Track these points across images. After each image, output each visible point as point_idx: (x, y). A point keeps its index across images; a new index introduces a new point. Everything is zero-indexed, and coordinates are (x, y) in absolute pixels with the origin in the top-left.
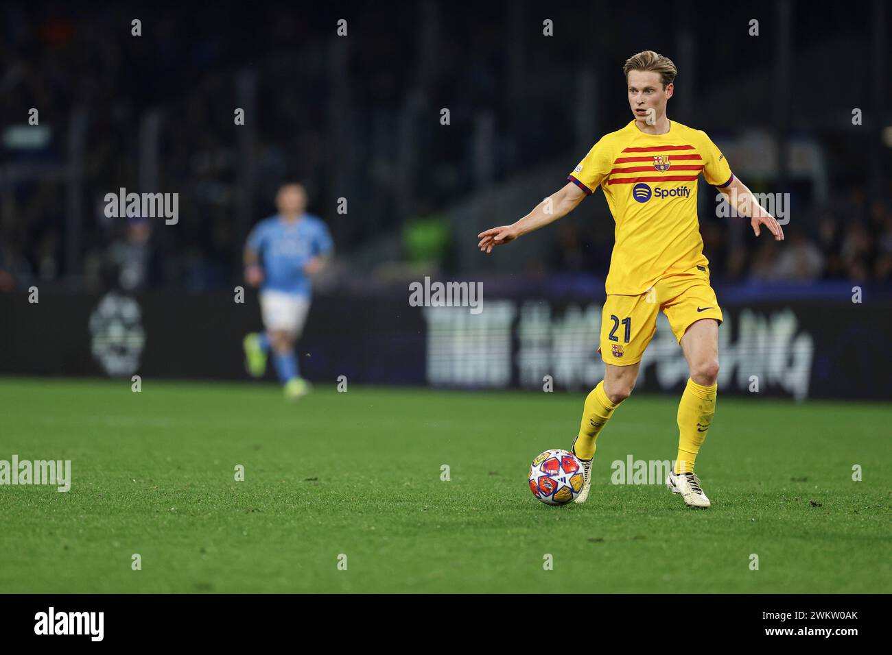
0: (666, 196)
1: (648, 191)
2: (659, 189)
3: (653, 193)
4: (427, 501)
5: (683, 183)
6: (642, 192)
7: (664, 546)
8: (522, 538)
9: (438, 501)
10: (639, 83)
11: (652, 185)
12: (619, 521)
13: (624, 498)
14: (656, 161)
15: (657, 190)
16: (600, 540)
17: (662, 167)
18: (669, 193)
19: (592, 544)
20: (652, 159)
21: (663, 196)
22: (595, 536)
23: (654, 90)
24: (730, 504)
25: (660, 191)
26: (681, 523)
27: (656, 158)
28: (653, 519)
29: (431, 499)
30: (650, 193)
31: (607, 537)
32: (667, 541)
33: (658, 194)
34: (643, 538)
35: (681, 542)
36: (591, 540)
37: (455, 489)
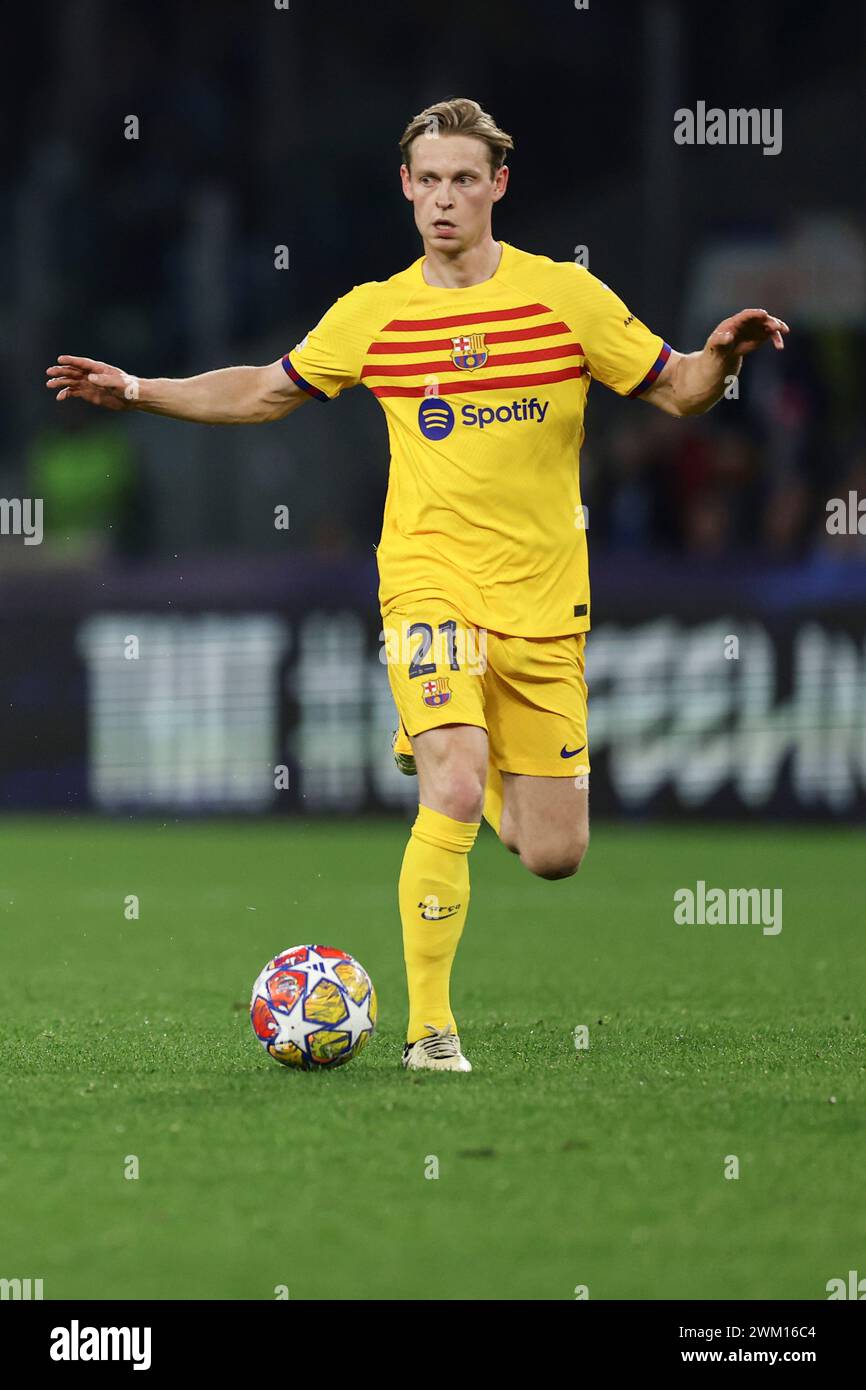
0: (487, 422)
1: (446, 413)
2: (473, 407)
3: (459, 418)
4: (94, 1073)
5: (529, 392)
6: (436, 417)
7: (633, 1163)
8: (309, 1151)
9: (119, 1072)
10: (445, 161)
11: (456, 401)
12: (529, 1110)
13: (540, 1056)
14: (458, 349)
15: (468, 411)
16: (486, 1154)
17: (470, 361)
18: (495, 415)
19: (469, 1163)
20: (447, 344)
21: (482, 421)
22: (474, 1144)
23: (475, 177)
24: (780, 1067)
25: (475, 412)
26: (668, 1111)
27: (457, 341)
28: (605, 1102)
29: (103, 1065)
30: (451, 418)
31: (502, 1147)
32: (638, 1152)
33: (471, 420)
34: (583, 1146)
35: (669, 1155)
36: (467, 1154)
37: (157, 1043)
